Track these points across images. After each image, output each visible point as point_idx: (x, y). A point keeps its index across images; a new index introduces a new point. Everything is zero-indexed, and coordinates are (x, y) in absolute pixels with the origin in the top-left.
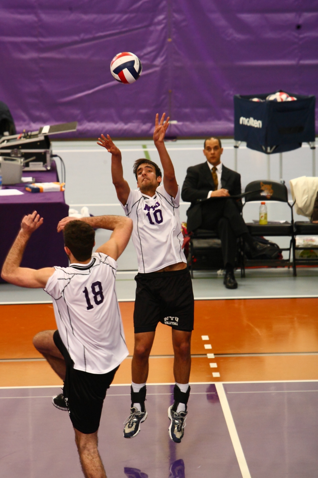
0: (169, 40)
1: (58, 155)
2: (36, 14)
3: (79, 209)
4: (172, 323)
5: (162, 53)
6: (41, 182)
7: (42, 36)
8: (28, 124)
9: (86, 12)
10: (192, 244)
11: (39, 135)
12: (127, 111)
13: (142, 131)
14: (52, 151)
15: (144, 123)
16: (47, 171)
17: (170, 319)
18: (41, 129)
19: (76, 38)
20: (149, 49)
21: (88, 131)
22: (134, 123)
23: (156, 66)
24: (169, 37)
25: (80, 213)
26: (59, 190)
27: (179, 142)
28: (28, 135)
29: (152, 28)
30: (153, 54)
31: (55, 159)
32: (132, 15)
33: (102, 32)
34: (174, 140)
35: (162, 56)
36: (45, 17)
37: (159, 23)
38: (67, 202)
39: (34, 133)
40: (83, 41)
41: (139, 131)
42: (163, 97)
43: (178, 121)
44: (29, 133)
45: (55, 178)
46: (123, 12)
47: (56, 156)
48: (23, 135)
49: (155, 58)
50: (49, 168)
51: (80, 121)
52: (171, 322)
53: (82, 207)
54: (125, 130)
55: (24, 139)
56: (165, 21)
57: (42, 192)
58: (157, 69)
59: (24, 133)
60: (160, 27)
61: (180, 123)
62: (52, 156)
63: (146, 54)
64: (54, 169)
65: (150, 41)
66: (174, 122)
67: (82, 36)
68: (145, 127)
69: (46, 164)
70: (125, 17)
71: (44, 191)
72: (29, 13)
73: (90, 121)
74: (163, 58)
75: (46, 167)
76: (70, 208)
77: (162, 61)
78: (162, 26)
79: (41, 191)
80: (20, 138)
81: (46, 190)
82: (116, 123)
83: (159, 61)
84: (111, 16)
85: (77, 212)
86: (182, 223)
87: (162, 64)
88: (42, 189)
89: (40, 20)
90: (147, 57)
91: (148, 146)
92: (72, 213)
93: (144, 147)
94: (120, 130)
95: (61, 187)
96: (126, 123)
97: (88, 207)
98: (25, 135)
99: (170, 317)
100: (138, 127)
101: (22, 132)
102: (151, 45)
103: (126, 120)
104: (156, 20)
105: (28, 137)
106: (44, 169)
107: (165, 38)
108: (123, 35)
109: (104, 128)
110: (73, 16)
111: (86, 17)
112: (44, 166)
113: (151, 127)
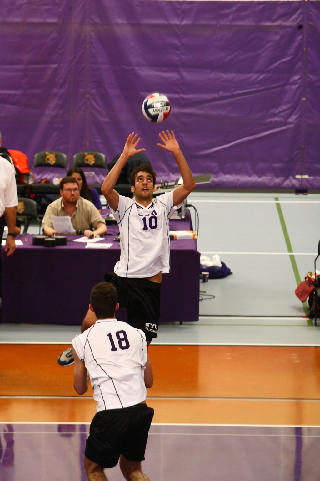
0: (304, 99)
1: (193, 205)
2: (179, 73)
3: (211, 257)
4: (151, 331)
5: (296, 112)
6: (175, 230)
7: (184, 93)
8: (168, 175)
9: (225, 72)
10: (316, 292)
11: (175, 186)
12: (261, 165)
13: (275, 184)
14: (187, 201)
15: (277, 177)
16: (182, 220)
17: (150, 326)
18: (177, 181)
19: (216, 95)
20: (284, 107)
21: (224, 183)
22: (267, 176)
23: (290, 123)
24: (304, 97)
25: (211, 260)
26: (192, 238)
27: (310, 195)
28: (165, 185)
29: (287, 88)
30: (288, 112)
31: (189, 208)
32: (270, 75)
33: (240, 90)
34: (305, 194)
35: (296, 114)
36: (186, 75)
37: (294, 83)
38: (199, 250)
39: (170, 184)
40: (222, 98)
41: (272, 184)
42: (296, 152)
43: (310, 176)
44: (166, 184)
45: (189, 227)
46: (261, 72)
47: (190, 206)
48: (160, 185)
49: (289, 115)
50: (183, 217)
51: (216, 174)
52: (150, 329)
53: (214, 255)
54: (259, 183)
55: (161, 189)
56: (300, 81)
57: (176, 240)
58: (291, 126)
59: (162, 184)
60: (295, 87)
61: (312, 178)
62: (187, 206)
63: (280, 112)
64: (188, 219)
65: (285, 100)
66: (306, 177)
67: (221, 93)
68: (278, 180)
69: (180, 213)
70: (262, 76)
71: (178, 238)
72: (172, 72)
73: (226, 173)
74: (297, 116)
75: (181, 216)
76: (201, 255)
77: (296, 119)
78: (298, 85)
79: (174, 238)
80: (158, 188)
81: (179, 237)
82: (250, 175)
83: (292, 119)
84: (249, 75)
85: (209, 259)
86: (308, 273)
87: (296, 121)
88: (176, 237)
89: (182, 78)
90: (281, 114)
91: (279, 199)
92: (204, 260)
93: (277, 199)
94: (255, 183)
95: (194, 236)
96: (260, 177)
97: (219, 255)
98: (162, 185)
99: (152, 324)
100: (271, 180)
101: (160, 183)
102: (286, 103)
103: (260, 173)
104: (291, 80)
105: (165, 187)
106: (179, 218)
107: (300, 97)
108: (259, 94)
109: (238, 180)
110: (213, 75)
111: (225, 76)
112: (179, 215)
113: (284, 181)
